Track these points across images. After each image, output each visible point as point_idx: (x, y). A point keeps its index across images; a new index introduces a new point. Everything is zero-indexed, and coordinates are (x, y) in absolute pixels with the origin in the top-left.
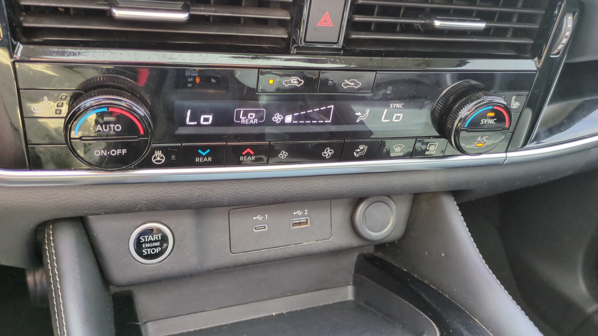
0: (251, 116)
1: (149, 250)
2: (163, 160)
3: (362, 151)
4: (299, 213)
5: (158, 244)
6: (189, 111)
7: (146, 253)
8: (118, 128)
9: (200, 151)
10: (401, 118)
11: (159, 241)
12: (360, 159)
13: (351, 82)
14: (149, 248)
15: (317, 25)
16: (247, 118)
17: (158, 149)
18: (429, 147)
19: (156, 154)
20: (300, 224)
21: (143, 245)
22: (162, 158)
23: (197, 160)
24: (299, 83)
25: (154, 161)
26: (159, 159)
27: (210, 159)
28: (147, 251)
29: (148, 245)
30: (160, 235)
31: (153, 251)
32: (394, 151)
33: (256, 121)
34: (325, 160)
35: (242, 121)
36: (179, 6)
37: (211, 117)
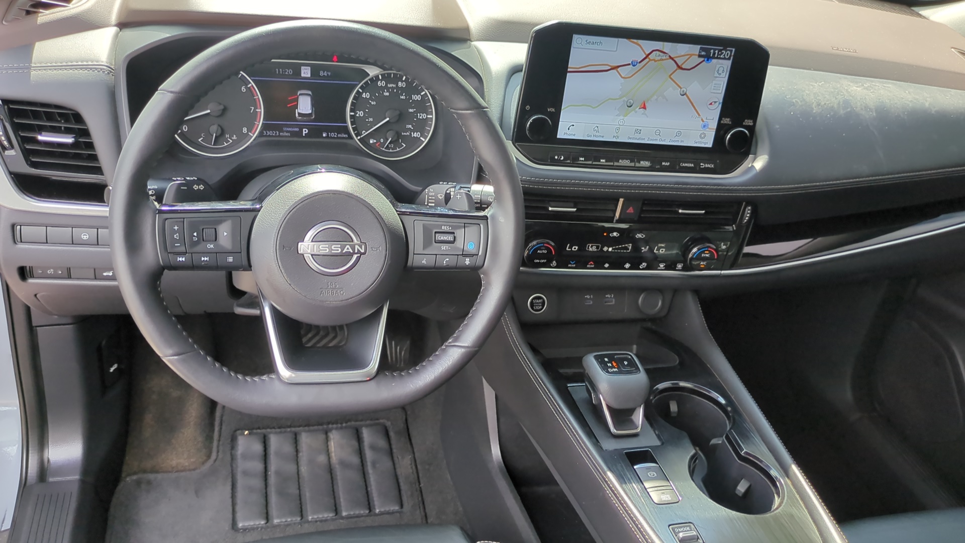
0: (594, 247)
1: (536, 307)
2: (555, 265)
3: (644, 265)
4: (609, 296)
5: (540, 304)
6: (569, 244)
7: (534, 308)
8: (545, 252)
9: (571, 262)
10: (664, 251)
12: (643, 269)
13: (640, 235)
15: (627, 212)
16: (592, 248)
18: (678, 266)
19: (553, 262)
21: (534, 304)
23: (569, 265)
24: (616, 235)
27: (575, 265)
29: (536, 304)
30: (542, 300)
31: (538, 308)
32: (660, 267)
33: (596, 250)
34: (625, 269)
35: (590, 250)
36: (572, 204)
37: (577, 247)
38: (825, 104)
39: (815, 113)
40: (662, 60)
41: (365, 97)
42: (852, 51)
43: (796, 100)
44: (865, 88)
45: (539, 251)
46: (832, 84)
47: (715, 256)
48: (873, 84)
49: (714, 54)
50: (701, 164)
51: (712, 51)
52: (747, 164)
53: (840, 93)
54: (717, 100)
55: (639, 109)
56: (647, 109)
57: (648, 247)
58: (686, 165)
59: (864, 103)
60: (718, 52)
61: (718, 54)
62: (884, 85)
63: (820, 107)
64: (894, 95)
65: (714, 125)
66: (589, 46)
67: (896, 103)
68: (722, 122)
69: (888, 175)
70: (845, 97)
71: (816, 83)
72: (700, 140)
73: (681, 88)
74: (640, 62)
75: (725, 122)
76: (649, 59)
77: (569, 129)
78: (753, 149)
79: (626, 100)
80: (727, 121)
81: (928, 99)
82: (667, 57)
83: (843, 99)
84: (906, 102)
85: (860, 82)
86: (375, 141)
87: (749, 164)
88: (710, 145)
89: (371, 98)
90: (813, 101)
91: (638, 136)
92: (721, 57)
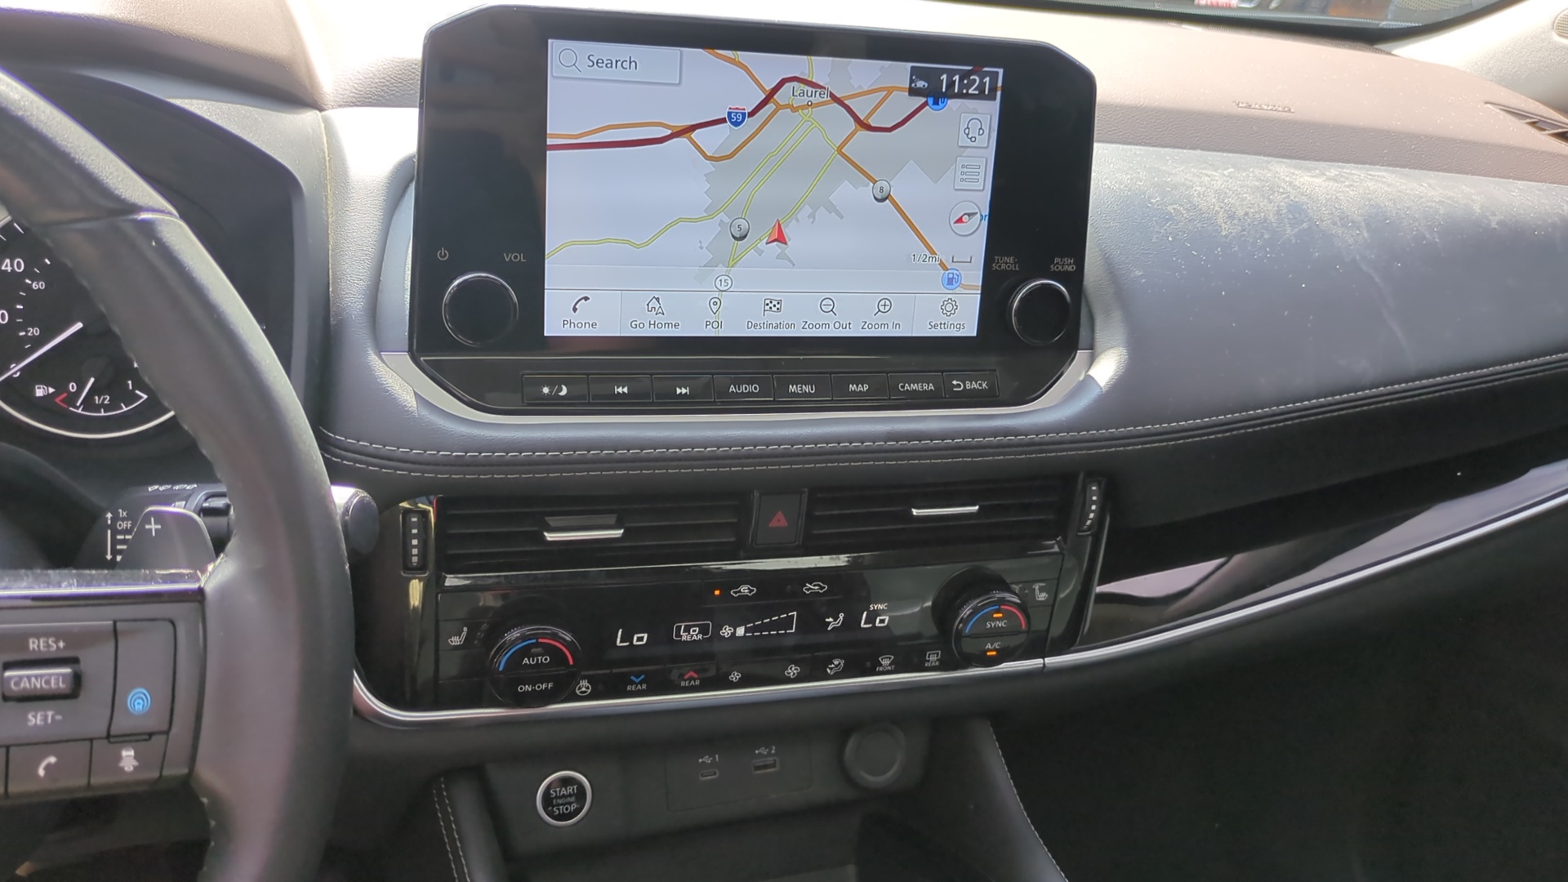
0: (694, 631)
1: (561, 807)
2: (589, 691)
3: (837, 666)
4: (763, 751)
5: (573, 799)
6: (621, 630)
7: (558, 812)
8: (546, 659)
9: (632, 678)
10: (886, 622)
11: (574, 794)
12: (836, 676)
13: (814, 586)
14: (562, 804)
15: (769, 526)
16: (689, 634)
17: (584, 678)
18: (929, 657)
19: (581, 684)
20: (765, 767)
21: (554, 801)
22: (588, 688)
23: (629, 688)
24: (750, 592)
25: (578, 692)
26: (584, 689)
27: (644, 686)
28: (559, 809)
29: (560, 801)
30: (575, 787)
31: (567, 809)
32: (881, 665)
33: (700, 636)
34: (789, 681)
35: (684, 638)
36: (612, 519)
37: (646, 636)
38: (1246, 214)
39: (1226, 236)
40: (810, 105)
41: (9, 269)
42: (1280, 109)
43: (1175, 206)
44: (1329, 179)
45: (526, 661)
46: (1253, 172)
47: (1021, 624)
48: (1345, 170)
49: (951, 84)
50: (955, 382)
51: (944, 77)
52: (1072, 374)
53: (1276, 189)
54: (977, 211)
55: (767, 243)
56: (789, 243)
57: (841, 616)
58: (914, 387)
59: (1337, 209)
60: (961, 80)
61: (961, 86)
62: (1369, 173)
63: (1236, 221)
64: (1399, 192)
65: (974, 276)
66: (596, 72)
67: (1408, 208)
68: (995, 267)
69: (1420, 378)
70: (1292, 198)
71: (1216, 171)
72: (945, 319)
73: (875, 182)
74: (752, 114)
75: (1003, 267)
76: (776, 103)
77: (575, 309)
78: (1084, 332)
79: (727, 220)
80: (1007, 263)
81: (1475, 197)
82: (826, 98)
83: (1286, 200)
84: (1429, 204)
85: (1316, 169)
86: (51, 390)
87: (1080, 374)
88: (970, 330)
89: (27, 273)
90: (1217, 208)
91: (773, 317)
92: (970, 91)
